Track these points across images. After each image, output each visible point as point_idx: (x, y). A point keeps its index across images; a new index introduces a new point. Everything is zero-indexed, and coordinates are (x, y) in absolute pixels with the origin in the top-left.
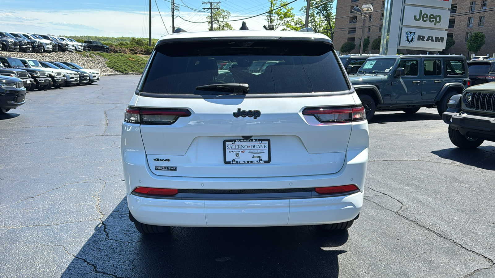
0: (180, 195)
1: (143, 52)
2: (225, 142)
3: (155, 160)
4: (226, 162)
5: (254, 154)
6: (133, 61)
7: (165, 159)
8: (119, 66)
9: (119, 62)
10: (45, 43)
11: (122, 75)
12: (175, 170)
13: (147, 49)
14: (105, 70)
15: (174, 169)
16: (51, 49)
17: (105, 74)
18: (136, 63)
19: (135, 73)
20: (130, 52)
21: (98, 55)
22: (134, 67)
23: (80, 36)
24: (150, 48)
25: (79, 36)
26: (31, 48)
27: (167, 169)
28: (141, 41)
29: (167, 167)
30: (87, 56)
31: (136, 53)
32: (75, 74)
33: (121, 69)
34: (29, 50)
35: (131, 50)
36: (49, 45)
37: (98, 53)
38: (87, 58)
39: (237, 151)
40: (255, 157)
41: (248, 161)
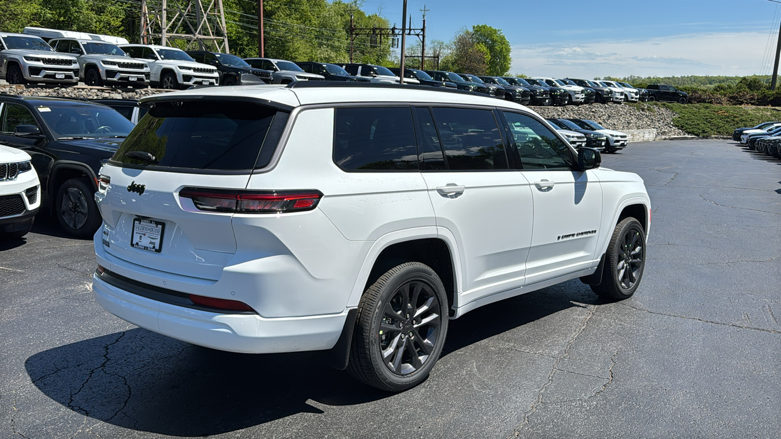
1: (755, 100)
2: (135, 220)
3: (104, 232)
4: (132, 245)
5: (151, 240)
6: (723, 117)
8: (693, 125)
9: (696, 118)
10: (574, 91)
11: (697, 139)
13: (763, 95)
14: (666, 130)
16: (583, 100)
17: (663, 137)
18: (729, 120)
19: (722, 136)
20: (729, 101)
21: (663, 108)
22: (724, 126)
23: (682, 77)
24: (770, 93)
25: (679, 77)
26: (548, 99)
28: (758, 82)
30: (643, 110)
31: (741, 103)
32: (578, 137)
33: (695, 130)
34: (545, 101)
35: (731, 98)
36: (579, 93)
37: (664, 105)
38: (641, 112)
39: (142, 233)
40: (151, 243)
41: (145, 247)
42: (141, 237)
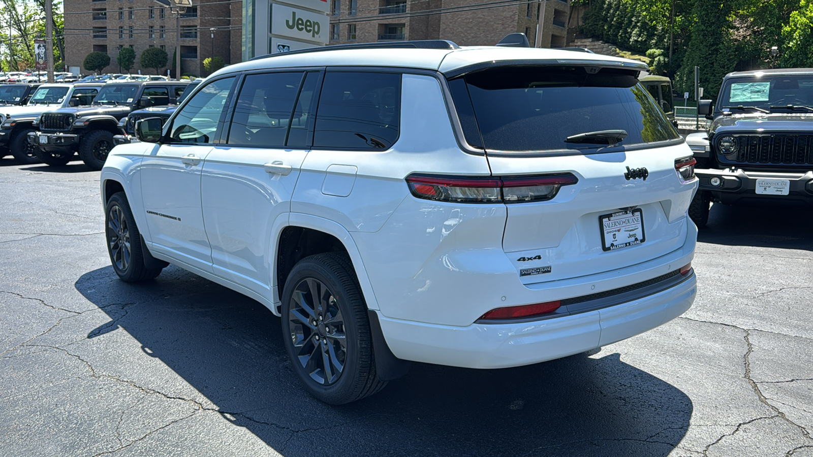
0: (563, 308)
2: (601, 218)
3: (519, 260)
4: (605, 249)
5: (629, 232)
7: (534, 257)
12: (550, 271)
15: (547, 270)
27: (539, 272)
29: (539, 269)
39: (614, 230)
40: (630, 236)
41: (626, 244)
42: (615, 235)
